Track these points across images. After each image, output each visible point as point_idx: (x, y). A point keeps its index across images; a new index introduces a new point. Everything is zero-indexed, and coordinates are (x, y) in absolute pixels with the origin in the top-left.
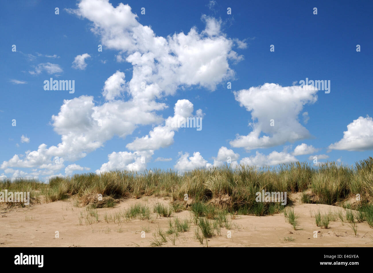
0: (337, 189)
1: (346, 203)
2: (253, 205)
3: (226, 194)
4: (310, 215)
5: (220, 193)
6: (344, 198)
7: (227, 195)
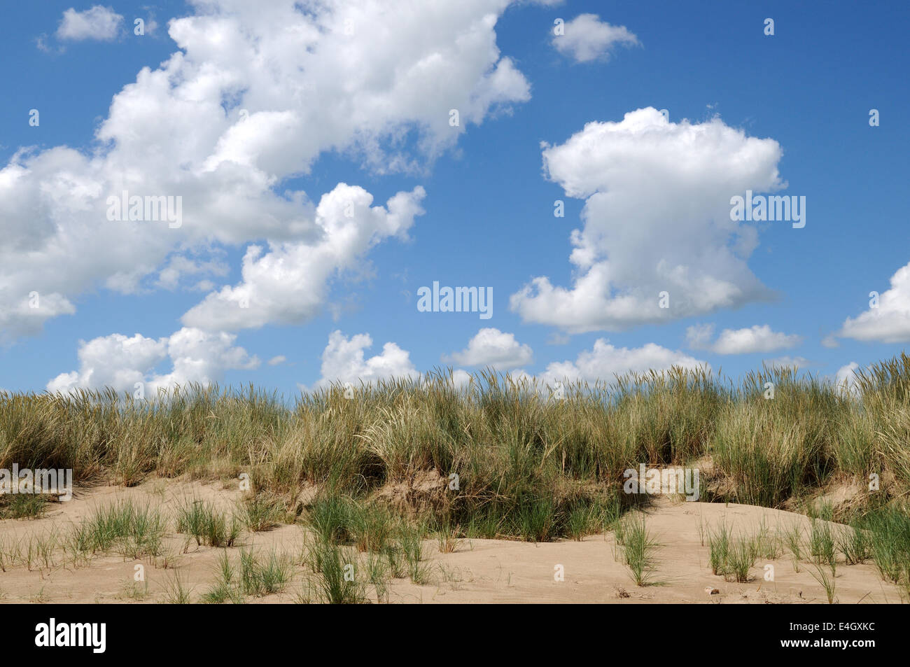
0: (795, 458)
1: (820, 502)
2: (517, 506)
3: (431, 469)
4: (699, 539)
5: (410, 464)
6: (815, 485)
7: (434, 473)
